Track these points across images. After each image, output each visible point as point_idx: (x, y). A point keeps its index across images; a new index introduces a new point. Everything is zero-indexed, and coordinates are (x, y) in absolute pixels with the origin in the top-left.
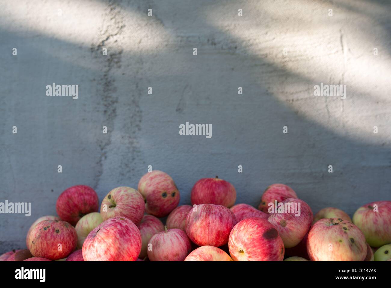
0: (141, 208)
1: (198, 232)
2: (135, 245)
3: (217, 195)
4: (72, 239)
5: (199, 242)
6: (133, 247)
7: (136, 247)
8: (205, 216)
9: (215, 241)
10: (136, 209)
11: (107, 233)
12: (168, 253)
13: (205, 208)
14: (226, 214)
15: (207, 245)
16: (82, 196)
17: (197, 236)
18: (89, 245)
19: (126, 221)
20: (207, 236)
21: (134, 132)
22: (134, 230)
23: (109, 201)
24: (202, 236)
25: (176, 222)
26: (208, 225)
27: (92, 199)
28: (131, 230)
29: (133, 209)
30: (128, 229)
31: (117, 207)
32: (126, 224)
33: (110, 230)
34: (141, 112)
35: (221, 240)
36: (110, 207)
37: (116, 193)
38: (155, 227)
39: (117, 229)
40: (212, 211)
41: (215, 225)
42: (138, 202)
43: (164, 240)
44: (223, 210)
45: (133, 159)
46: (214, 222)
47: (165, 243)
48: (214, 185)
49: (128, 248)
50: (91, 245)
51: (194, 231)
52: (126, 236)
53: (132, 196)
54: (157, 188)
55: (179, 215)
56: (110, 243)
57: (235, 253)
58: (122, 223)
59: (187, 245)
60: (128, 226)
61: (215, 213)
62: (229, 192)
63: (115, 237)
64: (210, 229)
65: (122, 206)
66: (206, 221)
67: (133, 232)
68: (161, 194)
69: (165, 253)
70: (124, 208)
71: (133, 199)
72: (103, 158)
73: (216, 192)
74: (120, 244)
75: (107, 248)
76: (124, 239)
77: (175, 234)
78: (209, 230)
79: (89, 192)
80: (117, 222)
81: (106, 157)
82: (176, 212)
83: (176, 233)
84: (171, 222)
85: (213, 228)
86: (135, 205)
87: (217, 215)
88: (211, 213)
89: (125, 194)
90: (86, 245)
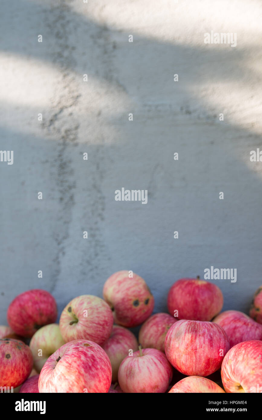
0: (108, 324)
1: (182, 359)
2: (104, 380)
3: (201, 303)
4: (26, 364)
5: (184, 371)
6: (102, 384)
7: (105, 382)
8: (190, 339)
9: (205, 371)
10: (103, 325)
11: (69, 367)
12: (145, 386)
13: (189, 328)
14: (217, 336)
15: (194, 375)
16: (37, 306)
17: (181, 364)
18: (46, 381)
19: (91, 348)
20: (194, 365)
21: (96, 223)
22: (102, 360)
23: (69, 315)
24: (187, 364)
25: (152, 338)
26: (195, 350)
27: (49, 308)
28: (98, 360)
29: (99, 326)
30: (95, 360)
31: (80, 325)
32: (92, 353)
33: (72, 362)
34: (104, 198)
35: (211, 369)
36: (71, 324)
37: (77, 306)
38: (126, 343)
39: (81, 361)
40: (199, 332)
41: (204, 351)
42: (105, 317)
43: (139, 367)
44: (213, 329)
45: (97, 255)
46: (203, 347)
47: (141, 373)
48: (197, 291)
49: (95, 385)
50: (49, 381)
51: (177, 357)
52: (92, 371)
53: (97, 309)
54: (127, 295)
55: (155, 328)
56: (73, 381)
57: (230, 387)
58: (87, 352)
59: (168, 373)
60: (94, 355)
61: (202, 335)
62: (215, 299)
63: (79, 372)
64: (198, 357)
65: (86, 323)
66: (192, 346)
67: (101, 363)
68: (132, 302)
69: (141, 386)
70: (88, 325)
71: (98, 313)
72: (61, 255)
73: (199, 300)
74: (85, 382)
75: (70, 388)
76: (90, 374)
77: (152, 359)
78: (196, 357)
79: (45, 299)
80: (80, 350)
81: (64, 253)
82: (150, 324)
83: (153, 357)
84: (145, 337)
85: (202, 355)
86: (101, 321)
87: (205, 338)
88: (198, 335)
89: (88, 307)
90: (43, 380)
